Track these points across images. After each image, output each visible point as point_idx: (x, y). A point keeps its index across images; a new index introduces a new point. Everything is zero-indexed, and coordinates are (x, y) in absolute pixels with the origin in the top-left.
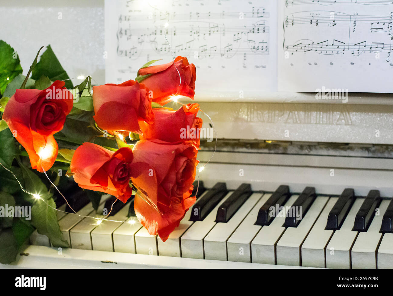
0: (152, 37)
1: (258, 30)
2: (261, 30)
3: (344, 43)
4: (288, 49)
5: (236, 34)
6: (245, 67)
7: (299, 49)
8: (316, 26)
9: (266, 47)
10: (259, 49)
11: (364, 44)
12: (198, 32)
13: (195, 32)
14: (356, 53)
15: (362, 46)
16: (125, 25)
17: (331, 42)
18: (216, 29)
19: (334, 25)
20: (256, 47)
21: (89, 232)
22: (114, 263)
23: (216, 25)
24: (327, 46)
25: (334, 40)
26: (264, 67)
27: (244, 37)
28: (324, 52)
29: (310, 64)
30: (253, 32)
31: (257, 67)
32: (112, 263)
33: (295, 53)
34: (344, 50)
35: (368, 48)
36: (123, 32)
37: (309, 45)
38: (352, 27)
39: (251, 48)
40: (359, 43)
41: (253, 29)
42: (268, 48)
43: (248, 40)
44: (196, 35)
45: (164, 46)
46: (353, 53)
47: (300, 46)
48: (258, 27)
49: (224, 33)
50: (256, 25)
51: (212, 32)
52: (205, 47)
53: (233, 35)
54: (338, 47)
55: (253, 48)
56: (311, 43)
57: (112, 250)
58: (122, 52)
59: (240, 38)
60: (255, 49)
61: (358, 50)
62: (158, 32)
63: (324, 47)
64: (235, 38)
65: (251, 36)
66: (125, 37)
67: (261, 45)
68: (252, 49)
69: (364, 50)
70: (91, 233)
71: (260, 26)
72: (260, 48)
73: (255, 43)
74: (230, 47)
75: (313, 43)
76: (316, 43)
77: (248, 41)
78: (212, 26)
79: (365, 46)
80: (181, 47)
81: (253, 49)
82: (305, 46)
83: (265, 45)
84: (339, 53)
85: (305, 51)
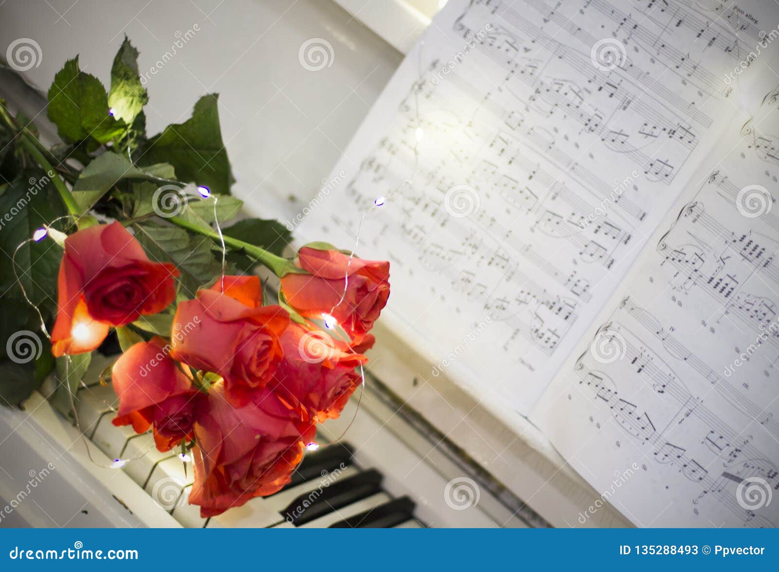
0: (409, 205)
1: (560, 309)
2: (564, 313)
3: (655, 430)
4: (580, 370)
5: (526, 293)
6: (506, 349)
7: (593, 385)
8: (637, 373)
9: (555, 343)
10: (543, 339)
11: (680, 452)
12: (475, 247)
13: (473, 244)
14: (661, 456)
15: (675, 454)
16: (383, 157)
17: (639, 412)
18: (504, 263)
19: (659, 392)
20: (540, 332)
21: (128, 436)
22: (128, 511)
23: (506, 257)
24: (630, 413)
25: (645, 413)
26: (531, 368)
27: (533, 304)
28: (620, 419)
29: (591, 420)
30: (551, 308)
31: (523, 362)
32: (126, 508)
33: (585, 384)
34: (647, 439)
35: (682, 462)
36: (375, 165)
37: (609, 391)
38: (682, 416)
39: (532, 327)
40: (675, 447)
41: (554, 303)
42: (556, 345)
43: (536, 314)
44: (470, 250)
45: (416, 231)
46: (656, 454)
47: (598, 381)
48: (561, 306)
49: (510, 278)
50: (562, 301)
51: (494, 263)
52: (471, 278)
53: (520, 289)
54: (643, 428)
55: (535, 330)
56: (613, 391)
57: (143, 484)
58: (354, 192)
59: (527, 301)
60: (536, 334)
61: (666, 456)
62: (423, 204)
63: (626, 412)
64: (519, 297)
65: (544, 311)
66: (371, 174)
67: (548, 334)
68: (532, 330)
69: (676, 462)
70: (129, 439)
71: (566, 306)
72: (545, 338)
73: (542, 326)
74: (505, 305)
75: (616, 393)
76: (619, 396)
77: (535, 316)
78: (501, 254)
79: (679, 457)
80: (438, 250)
81: (533, 332)
82: (603, 388)
83: (554, 339)
84: (638, 437)
85: (598, 395)
